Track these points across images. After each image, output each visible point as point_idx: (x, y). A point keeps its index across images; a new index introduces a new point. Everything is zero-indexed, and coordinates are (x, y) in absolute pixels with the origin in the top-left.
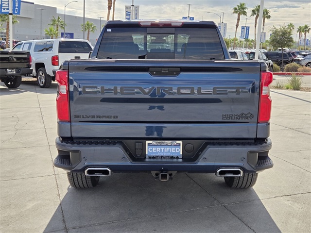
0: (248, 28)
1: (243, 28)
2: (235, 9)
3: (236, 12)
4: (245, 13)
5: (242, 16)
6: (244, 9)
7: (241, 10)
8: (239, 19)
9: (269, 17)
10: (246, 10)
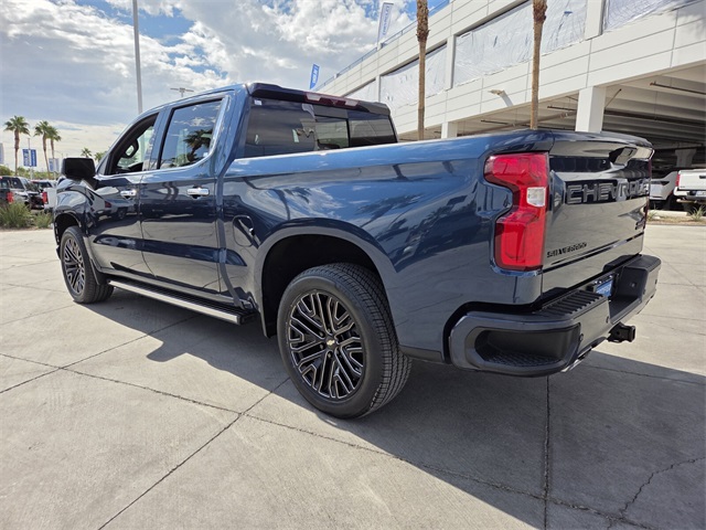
0: (34, 152)
1: (25, 151)
2: (9, 124)
3: (11, 129)
4: (25, 131)
5: (21, 135)
6: (23, 124)
7: (18, 126)
8: (17, 139)
9: (58, 139)
10: (27, 127)
